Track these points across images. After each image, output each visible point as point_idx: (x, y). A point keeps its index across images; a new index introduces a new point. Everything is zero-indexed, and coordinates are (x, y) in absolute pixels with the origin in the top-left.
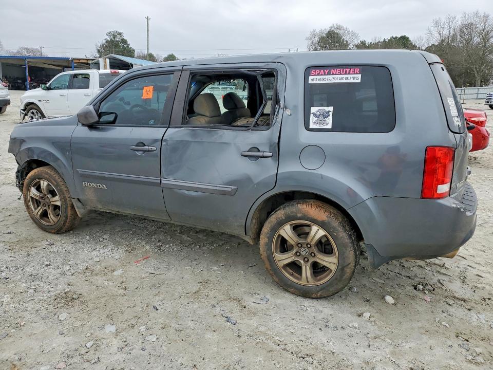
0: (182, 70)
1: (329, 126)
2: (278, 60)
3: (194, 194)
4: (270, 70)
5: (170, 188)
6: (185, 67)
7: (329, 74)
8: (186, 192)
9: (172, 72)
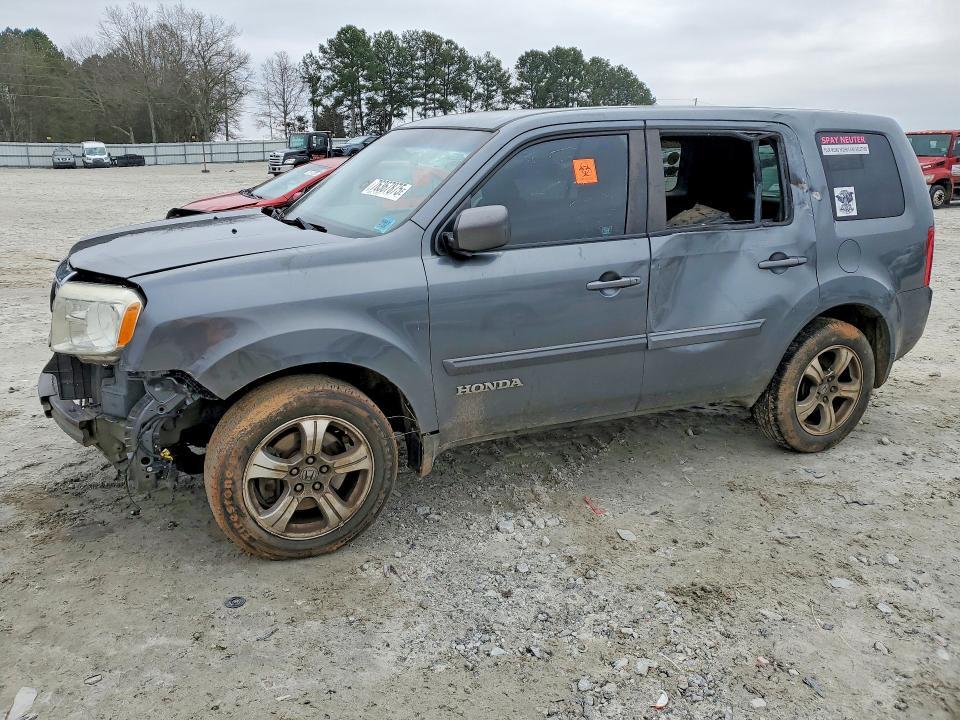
0: (645, 129)
1: (855, 213)
2: (778, 118)
3: (704, 347)
4: (773, 134)
5: (661, 348)
6: (649, 123)
7: (839, 143)
8: (689, 348)
9: (625, 132)
